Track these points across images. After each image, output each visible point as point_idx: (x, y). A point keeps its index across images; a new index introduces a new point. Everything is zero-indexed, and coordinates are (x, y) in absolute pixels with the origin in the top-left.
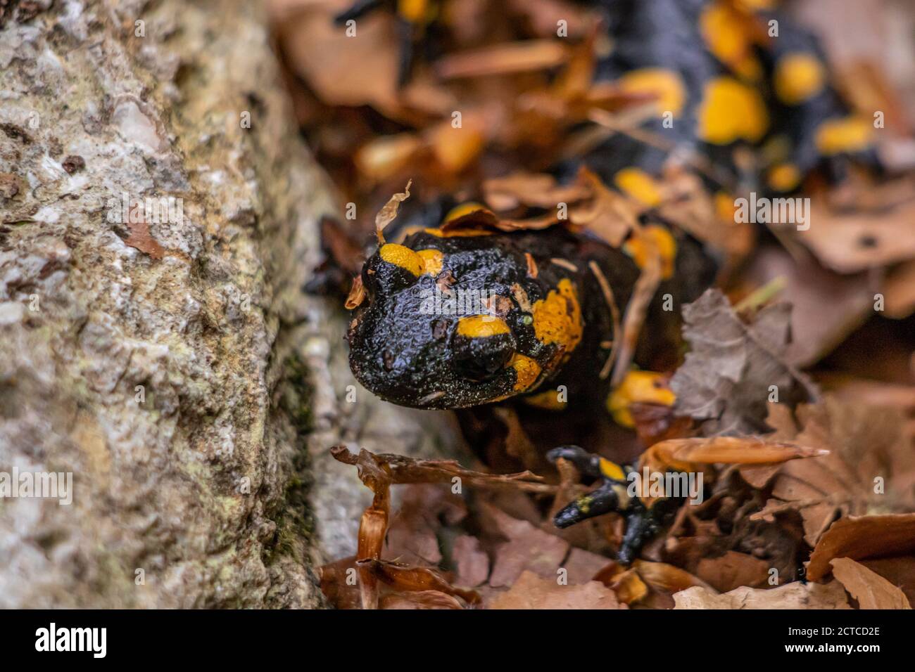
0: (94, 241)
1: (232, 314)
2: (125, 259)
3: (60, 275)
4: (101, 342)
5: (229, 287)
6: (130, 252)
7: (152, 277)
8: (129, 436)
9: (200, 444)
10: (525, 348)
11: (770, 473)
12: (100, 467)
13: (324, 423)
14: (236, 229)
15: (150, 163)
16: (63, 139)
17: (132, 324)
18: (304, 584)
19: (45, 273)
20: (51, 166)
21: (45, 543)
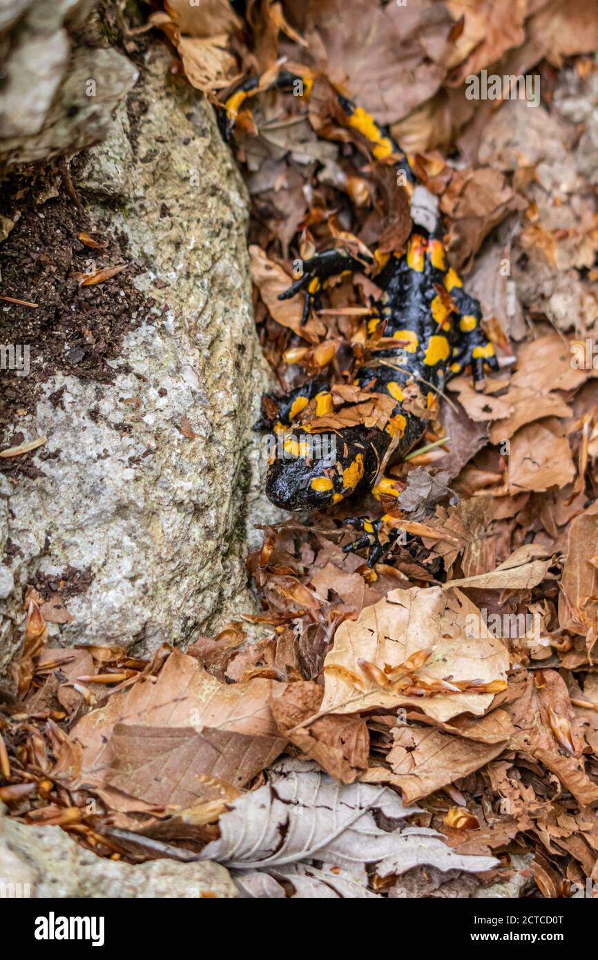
0: (167, 433)
1: (221, 459)
2: (179, 440)
3: (151, 456)
4: (165, 485)
5: (221, 448)
6: (181, 437)
7: (189, 447)
8: (172, 526)
9: (201, 519)
10: (338, 491)
11: (434, 543)
12: (159, 542)
13: (254, 489)
14: (227, 419)
15: (194, 393)
16: (159, 379)
17: (179, 471)
18: (238, 566)
19: (145, 455)
20: (153, 393)
21: (133, 579)
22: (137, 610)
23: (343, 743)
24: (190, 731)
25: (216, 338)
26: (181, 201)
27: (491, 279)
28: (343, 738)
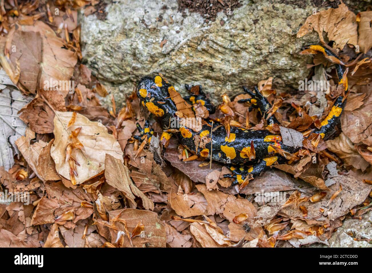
3: (145, 27)
6: (160, 42)
8: (124, 45)
10: (144, 101)
14: (175, 63)
16: (183, 30)
17: (146, 43)
19: (145, 24)
20: (177, 28)
21: (100, 32)
22: (91, 38)
23: (45, 122)
24: (41, 61)
25: (212, 56)
26: (262, 27)
27: (278, 183)
28: (48, 123)
